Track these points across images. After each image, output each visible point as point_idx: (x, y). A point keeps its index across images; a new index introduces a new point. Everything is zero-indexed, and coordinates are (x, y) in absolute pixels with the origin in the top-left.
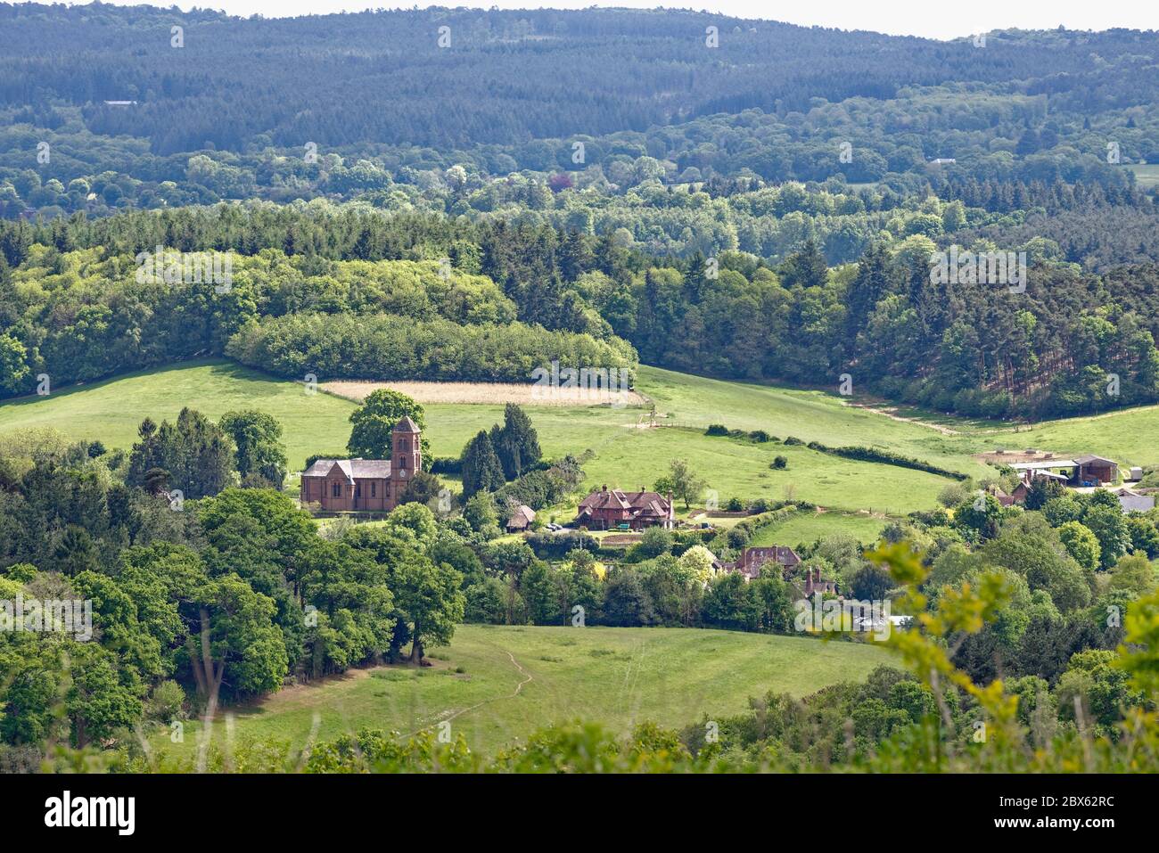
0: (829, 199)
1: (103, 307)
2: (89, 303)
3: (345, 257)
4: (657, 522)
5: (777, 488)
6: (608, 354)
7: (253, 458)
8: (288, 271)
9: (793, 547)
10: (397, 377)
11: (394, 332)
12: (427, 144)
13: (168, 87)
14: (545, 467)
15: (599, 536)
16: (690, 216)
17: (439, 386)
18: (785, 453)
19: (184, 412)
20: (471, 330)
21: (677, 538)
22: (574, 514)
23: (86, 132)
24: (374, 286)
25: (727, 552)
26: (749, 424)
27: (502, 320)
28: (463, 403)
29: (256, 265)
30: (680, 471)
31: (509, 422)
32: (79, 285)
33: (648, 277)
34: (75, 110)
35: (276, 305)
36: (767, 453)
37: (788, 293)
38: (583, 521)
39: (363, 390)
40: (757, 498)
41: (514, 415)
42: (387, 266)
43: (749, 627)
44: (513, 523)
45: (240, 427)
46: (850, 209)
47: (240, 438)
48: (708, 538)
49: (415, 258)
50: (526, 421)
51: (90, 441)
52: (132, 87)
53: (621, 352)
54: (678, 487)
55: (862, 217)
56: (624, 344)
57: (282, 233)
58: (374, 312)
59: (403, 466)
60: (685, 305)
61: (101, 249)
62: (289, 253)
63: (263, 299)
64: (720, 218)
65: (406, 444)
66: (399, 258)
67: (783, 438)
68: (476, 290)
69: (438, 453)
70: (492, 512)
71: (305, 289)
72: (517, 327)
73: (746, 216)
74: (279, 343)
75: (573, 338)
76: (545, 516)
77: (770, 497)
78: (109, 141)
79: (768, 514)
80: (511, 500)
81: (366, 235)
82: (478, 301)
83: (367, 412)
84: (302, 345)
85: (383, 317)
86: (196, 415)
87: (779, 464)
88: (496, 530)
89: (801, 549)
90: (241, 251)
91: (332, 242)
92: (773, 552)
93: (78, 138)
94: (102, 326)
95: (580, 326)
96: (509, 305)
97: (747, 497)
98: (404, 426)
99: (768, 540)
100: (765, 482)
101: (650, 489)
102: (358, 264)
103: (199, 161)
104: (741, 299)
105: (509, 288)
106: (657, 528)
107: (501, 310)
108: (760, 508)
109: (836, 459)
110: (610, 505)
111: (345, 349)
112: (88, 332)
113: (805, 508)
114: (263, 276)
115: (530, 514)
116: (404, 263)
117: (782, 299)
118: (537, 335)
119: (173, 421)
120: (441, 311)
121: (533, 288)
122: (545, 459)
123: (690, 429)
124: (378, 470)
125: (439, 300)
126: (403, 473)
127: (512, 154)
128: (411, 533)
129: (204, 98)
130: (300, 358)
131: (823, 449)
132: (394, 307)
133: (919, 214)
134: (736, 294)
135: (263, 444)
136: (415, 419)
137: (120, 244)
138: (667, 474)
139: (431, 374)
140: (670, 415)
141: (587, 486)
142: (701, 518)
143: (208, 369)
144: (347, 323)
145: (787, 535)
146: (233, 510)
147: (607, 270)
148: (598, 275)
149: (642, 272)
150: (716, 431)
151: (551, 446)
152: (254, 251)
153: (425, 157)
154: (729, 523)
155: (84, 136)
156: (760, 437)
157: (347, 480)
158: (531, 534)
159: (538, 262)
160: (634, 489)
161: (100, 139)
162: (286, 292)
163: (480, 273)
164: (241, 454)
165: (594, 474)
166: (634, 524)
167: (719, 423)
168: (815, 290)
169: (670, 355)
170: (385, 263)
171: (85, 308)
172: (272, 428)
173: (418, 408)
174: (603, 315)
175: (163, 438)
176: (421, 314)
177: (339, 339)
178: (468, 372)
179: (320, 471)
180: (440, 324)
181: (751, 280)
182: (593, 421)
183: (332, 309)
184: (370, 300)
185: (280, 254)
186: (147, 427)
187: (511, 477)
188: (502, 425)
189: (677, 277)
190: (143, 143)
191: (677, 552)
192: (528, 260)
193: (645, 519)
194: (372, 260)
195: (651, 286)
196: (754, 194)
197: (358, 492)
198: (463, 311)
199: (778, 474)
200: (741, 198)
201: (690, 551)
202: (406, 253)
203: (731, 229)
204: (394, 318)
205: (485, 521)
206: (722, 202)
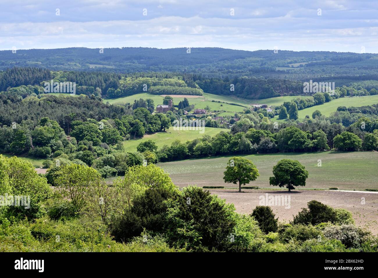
0: (234, 71)
1: (131, 85)
2: (130, 84)
3: (164, 78)
4: (204, 113)
5: (221, 109)
6: (199, 91)
7: (150, 105)
8: (156, 80)
9: (222, 117)
10: (171, 94)
11: (171, 88)
12: (182, 65)
13: (149, 58)
14: (189, 106)
15: (196, 115)
16: (216, 74)
17: (176, 95)
18: (222, 104)
19: (140, 99)
20: (181, 88)
21: (207, 115)
22: (193, 112)
23: (138, 64)
24: (168, 82)
25: (214, 117)
26: (218, 100)
27: (185, 86)
28: (179, 98)
29: (152, 79)
30: (208, 107)
31: (185, 100)
32: (128, 82)
33: (205, 81)
34: (136, 61)
35: (155, 84)
36: (220, 104)
37: (224, 83)
38: (194, 113)
39: (165, 96)
40: (218, 110)
41: (185, 99)
42: (170, 79)
43: (212, 127)
44: (185, 114)
45: (148, 101)
46: (237, 73)
47: (148, 102)
48: (211, 115)
49: (173, 78)
50: (187, 100)
51: (128, 103)
52: (144, 58)
53: (201, 91)
54: (207, 109)
55: (238, 74)
56: (202, 90)
57: (156, 75)
58: (168, 86)
59: (170, 106)
60: (210, 84)
61: (131, 77)
62: (156, 78)
63: (153, 84)
64: (220, 74)
65: (170, 103)
66: (171, 78)
67: (222, 102)
68: (182, 82)
69: (175, 104)
70: (182, 112)
71: (158, 82)
72: (187, 88)
73: (223, 74)
74: (155, 90)
75: (194, 89)
76: (189, 113)
77: (220, 110)
78: (141, 65)
79: (220, 112)
80: (184, 110)
81: (167, 75)
82: (182, 84)
83: (165, 99)
84: (158, 90)
85: (169, 86)
86: (142, 99)
87: (222, 106)
88: (182, 115)
89: (223, 117)
90: (150, 77)
91: (162, 76)
92: (220, 117)
93: (137, 65)
94: (131, 88)
95: (196, 87)
96: (186, 84)
97: (217, 110)
98: (170, 101)
99: (219, 115)
100: (219, 108)
101: (204, 109)
102: (166, 79)
103: (151, 67)
104: (218, 83)
105: (186, 82)
106: (204, 114)
107: (185, 85)
108: (218, 111)
109: (230, 105)
110: (198, 111)
111: (164, 91)
112: (129, 88)
113: (225, 111)
114: (153, 81)
115: (187, 112)
116: (172, 79)
117: (223, 84)
118: (190, 88)
119: (139, 100)
120: (177, 85)
121: (189, 82)
122: (189, 105)
123: (210, 101)
124: (167, 106)
125: (177, 84)
126: (170, 107)
127: (194, 66)
128: (169, 115)
129: (153, 59)
130: (158, 92)
131: (228, 104)
132: (171, 85)
133: (246, 73)
134: (217, 83)
135: (151, 103)
136: (172, 100)
137: (134, 77)
138: (206, 107)
139: (175, 94)
140: (207, 99)
141: (195, 108)
142: (210, 113)
143: (146, 93)
144: (164, 87)
145: (222, 115)
146: (138, 111)
147: (200, 80)
148: (198, 80)
149: (204, 80)
150: (213, 101)
151: (190, 103)
152: (152, 77)
153: (182, 67)
154: (214, 114)
155: (137, 64)
156: (219, 102)
157: (162, 108)
158: (187, 115)
159: (190, 79)
160: (201, 109)
161: (139, 65)
162: (156, 83)
163: (182, 80)
164: (148, 104)
165: (196, 107)
166: (201, 114)
167: (213, 100)
168: (228, 82)
169: (208, 91)
170: (169, 79)
171: (129, 85)
172: (153, 101)
173: (172, 98)
174: (199, 86)
175: (137, 102)
176: (174, 86)
177: (163, 89)
178: (180, 94)
179: (159, 107)
180: (177, 87)
181: (219, 81)
182: (197, 100)
183: (162, 85)
184: (167, 84)
185: (155, 78)
186: (135, 101)
187: (185, 108)
188: (184, 100)
189: (209, 81)
190: (145, 65)
191: (207, 117)
192: (189, 79)
193: (203, 113)
194: (168, 79)
195: (206, 82)
196: (224, 71)
197: (164, 109)
198: (180, 85)
199: (221, 107)
200: (223, 71)
201: (208, 117)
202: (172, 78)
203: (221, 76)
204: (170, 86)
205: (181, 113)
206: (220, 72)
